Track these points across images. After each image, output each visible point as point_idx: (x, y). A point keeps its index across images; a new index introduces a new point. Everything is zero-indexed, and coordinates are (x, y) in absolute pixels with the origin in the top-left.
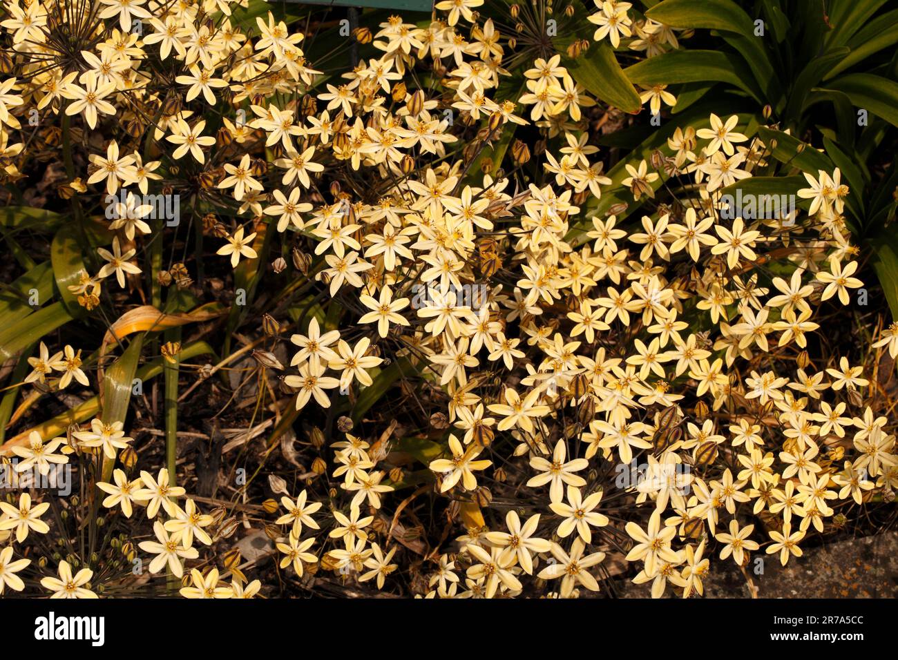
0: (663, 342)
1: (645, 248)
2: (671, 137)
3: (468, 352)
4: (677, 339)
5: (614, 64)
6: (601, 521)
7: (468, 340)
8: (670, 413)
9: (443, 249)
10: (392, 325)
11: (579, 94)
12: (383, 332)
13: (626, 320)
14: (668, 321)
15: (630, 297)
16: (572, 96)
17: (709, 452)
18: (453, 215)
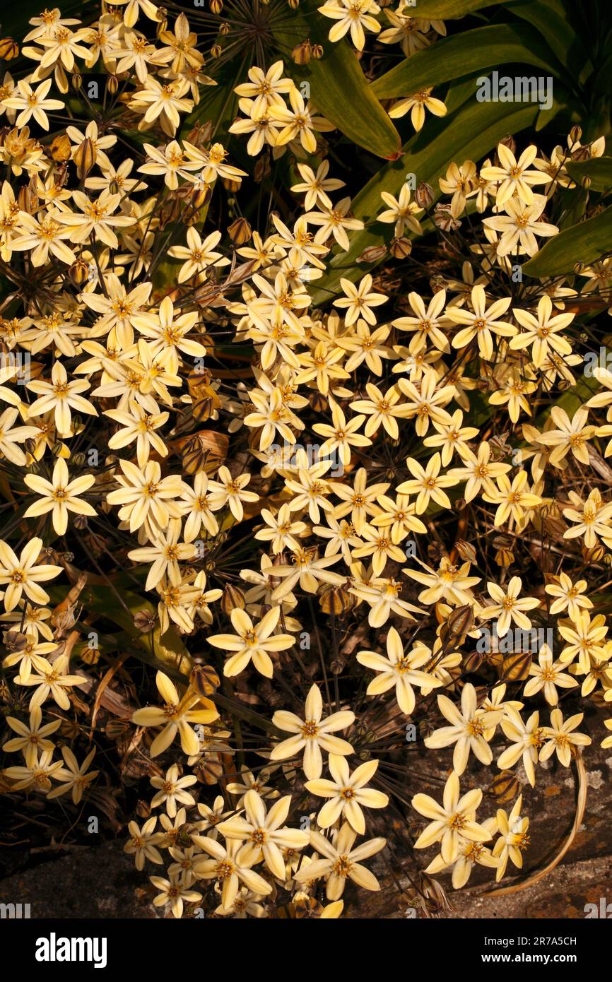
0: (447, 458)
1: (415, 338)
2: (444, 178)
3: (181, 540)
4: (465, 452)
5: (358, 78)
6: (378, 800)
7: (179, 522)
8: (464, 616)
9: (138, 395)
10: (72, 515)
11: (312, 117)
12: (60, 526)
13: (393, 431)
14: (452, 428)
15: (397, 397)
16: (303, 121)
17: (520, 666)
18: (149, 340)
